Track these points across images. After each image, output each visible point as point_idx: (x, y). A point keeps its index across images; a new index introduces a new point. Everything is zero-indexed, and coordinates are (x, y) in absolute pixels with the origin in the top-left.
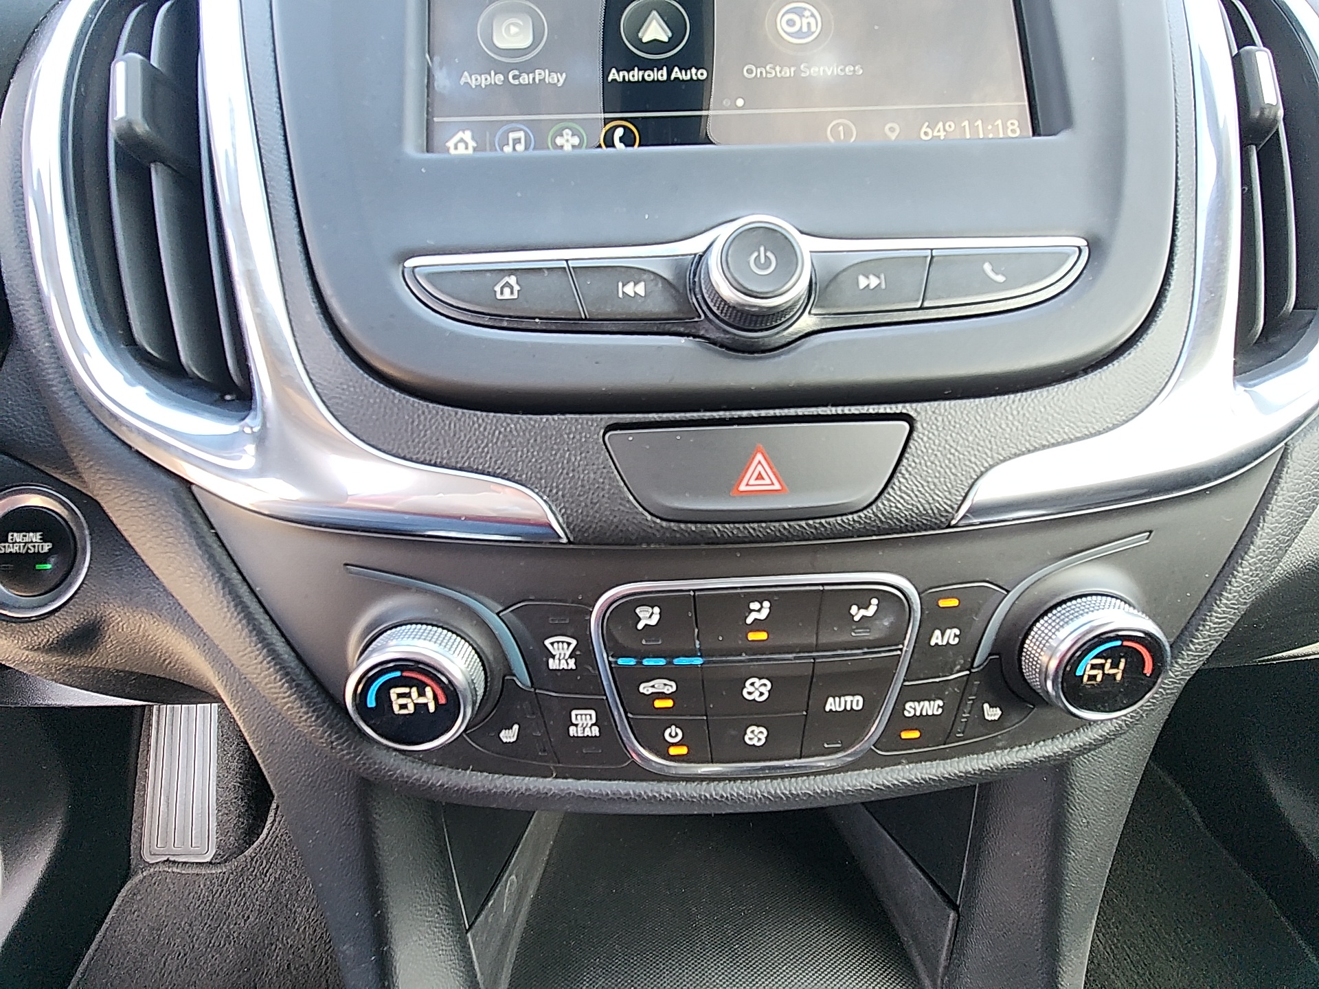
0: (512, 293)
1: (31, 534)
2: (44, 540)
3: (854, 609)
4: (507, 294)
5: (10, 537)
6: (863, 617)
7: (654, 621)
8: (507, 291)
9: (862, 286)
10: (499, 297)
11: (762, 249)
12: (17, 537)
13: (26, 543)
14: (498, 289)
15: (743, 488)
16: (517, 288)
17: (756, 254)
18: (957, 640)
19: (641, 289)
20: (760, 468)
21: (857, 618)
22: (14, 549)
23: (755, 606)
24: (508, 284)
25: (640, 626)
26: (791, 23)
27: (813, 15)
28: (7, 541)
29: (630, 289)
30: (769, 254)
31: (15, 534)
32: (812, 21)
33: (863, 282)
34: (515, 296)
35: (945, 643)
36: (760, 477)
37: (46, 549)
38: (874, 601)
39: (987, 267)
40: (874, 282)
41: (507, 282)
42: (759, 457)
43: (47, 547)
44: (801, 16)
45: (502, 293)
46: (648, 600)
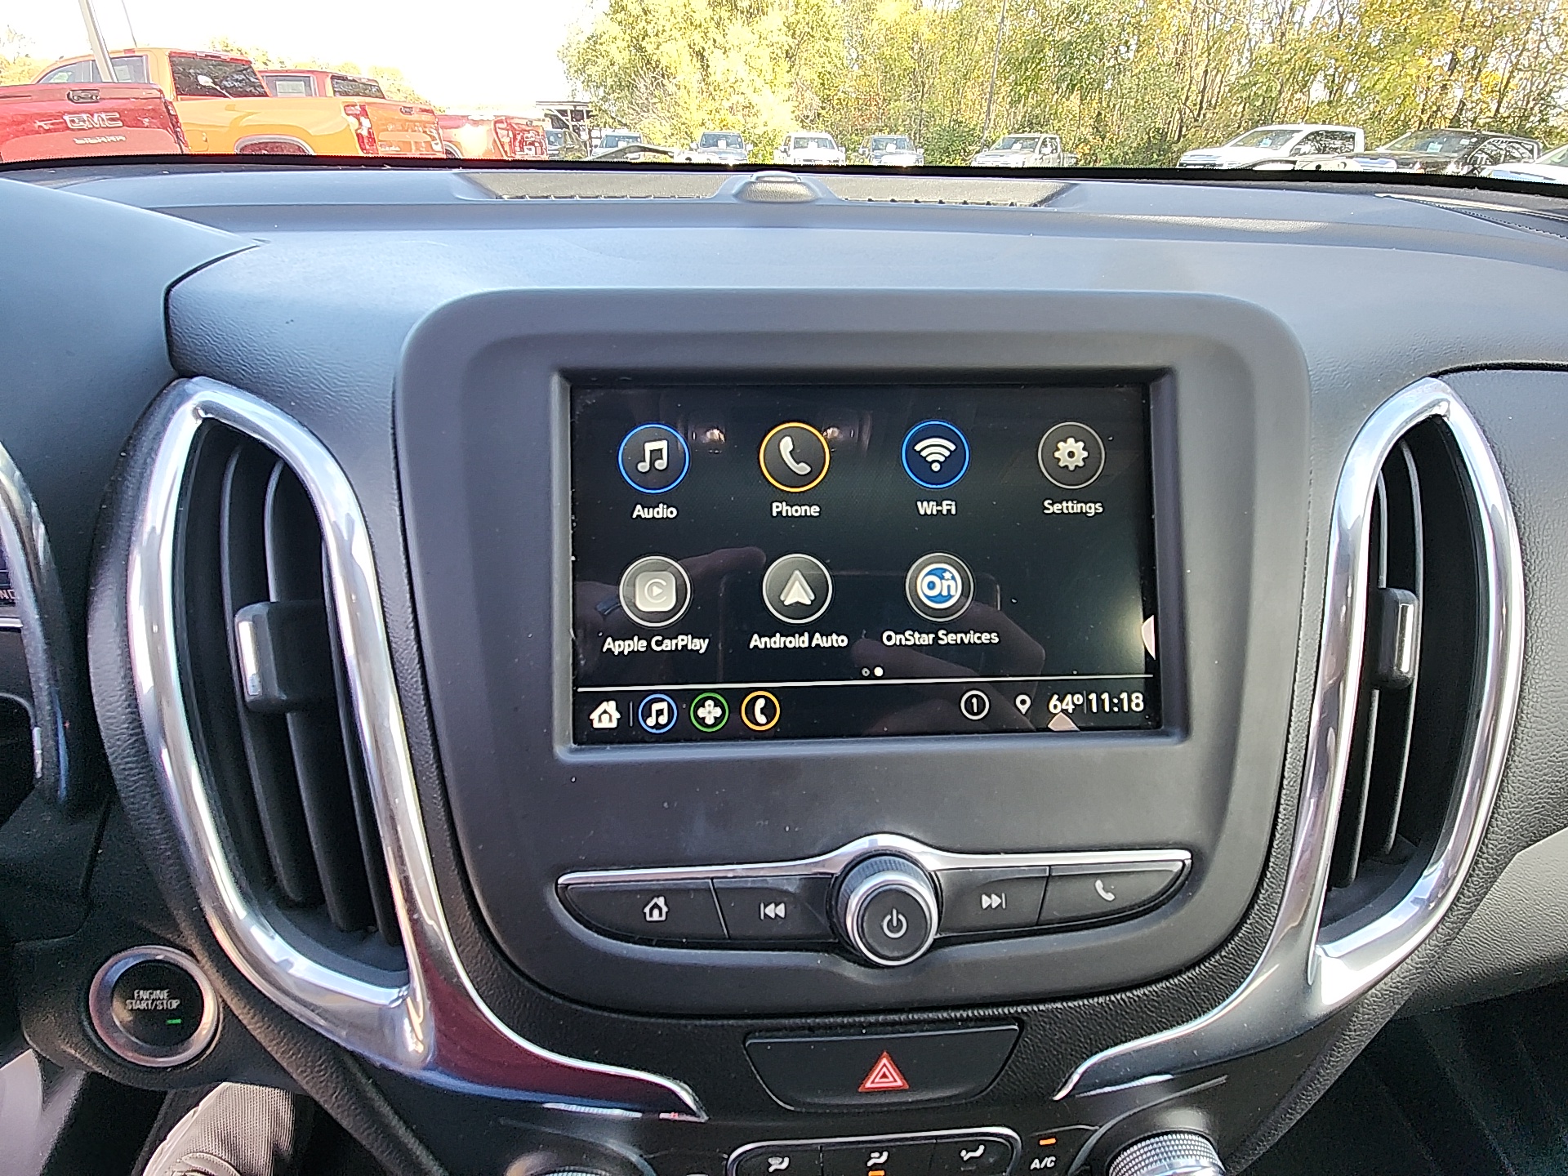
0: (661, 915)
1: (158, 992)
2: (171, 997)
3: (963, 1153)
4: (656, 916)
5: (136, 995)
6: (971, 1158)
7: (784, 1166)
8: (656, 912)
9: (985, 905)
10: (648, 919)
11: (895, 912)
12: (144, 994)
13: (153, 1000)
14: (647, 910)
15: (868, 1085)
16: (665, 909)
17: (889, 917)
18: (1053, 1164)
19: (781, 910)
20: (885, 1069)
21: (965, 1159)
22: (143, 1006)
23: (877, 1155)
24: (656, 906)
25: (771, 1169)
26: (931, 586)
27: (953, 578)
28: (133, 998)
29: (770, 911)
30: (901, 917)
31: (141, 992)
32: (952, 583)
33: (985, 899)
34: (663, 918)
35: (1043, 1166)
36: (884, 1076)
38: (982, 1148)
39: (1099, 884)
40: (995, 901)
41: (656, 904)
42: (884, 1061)
43: (175, 1004)
44: (942, 578)
45: (651, 915)
46: (779, 1153)
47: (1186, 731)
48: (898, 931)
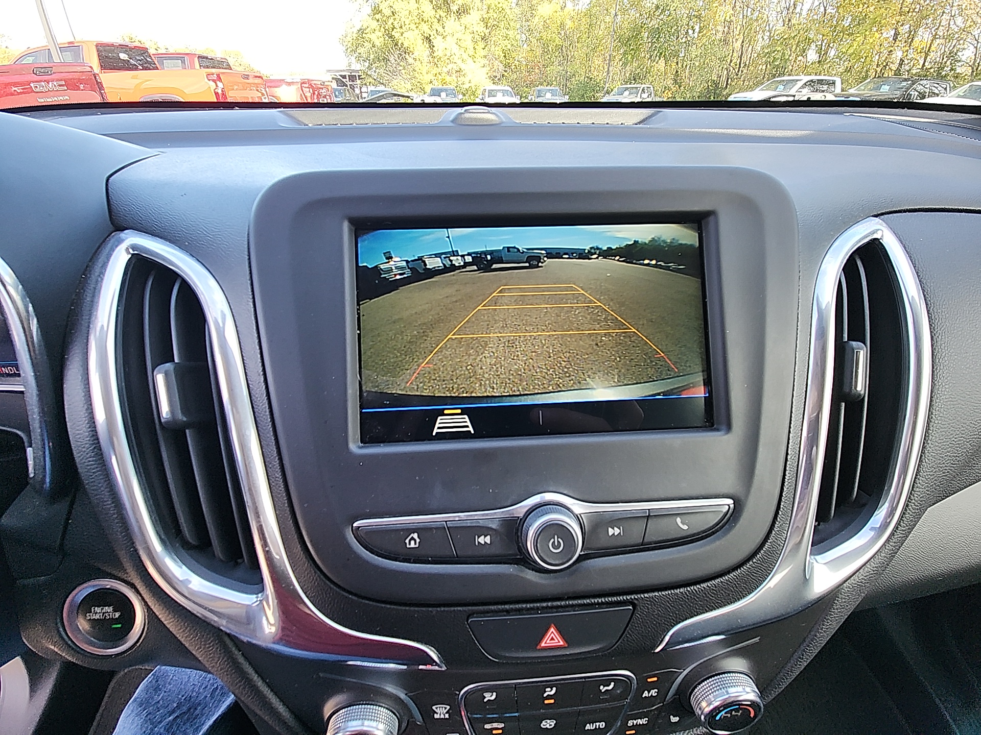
0: (415, 544)
1: (107, 608)
2: (115, 611)
3: (602, 687)
4: (413, 545)
5: (93, 610)
6: (607, 690)
7: (493, 698)
8: (413, 542)
9: (610, 534)
10: (408, 546)
11: (556, 537)
12: (98, 610)
13: (104, 613)
14: (407, 541)
15: (543, 644)
16: (418, 540)
17: (552, 540)
18: (656, 694)
19: (488, 539)
20: (552, 635)
21: (603, 691)
22: (97, 617)
23: (549, 689)
24: (413, 538)
25: (485, 700)
28: (91, 612)
29: (482, 540)
30: (560, 540)
31: (96, 608)
33: (611, 531)
34: (417, 546)
35: (650, 695)
36: (552, 639)
37: (117, 616)
38: (613, 684)
39: (679, 520)
40: (617, 531)
41: (412, 537)
42: (552, 630)
43: (117, 615)
45: (410, 544)
46: (490, 689)
47: (729, 427)
48: (559, 548)
